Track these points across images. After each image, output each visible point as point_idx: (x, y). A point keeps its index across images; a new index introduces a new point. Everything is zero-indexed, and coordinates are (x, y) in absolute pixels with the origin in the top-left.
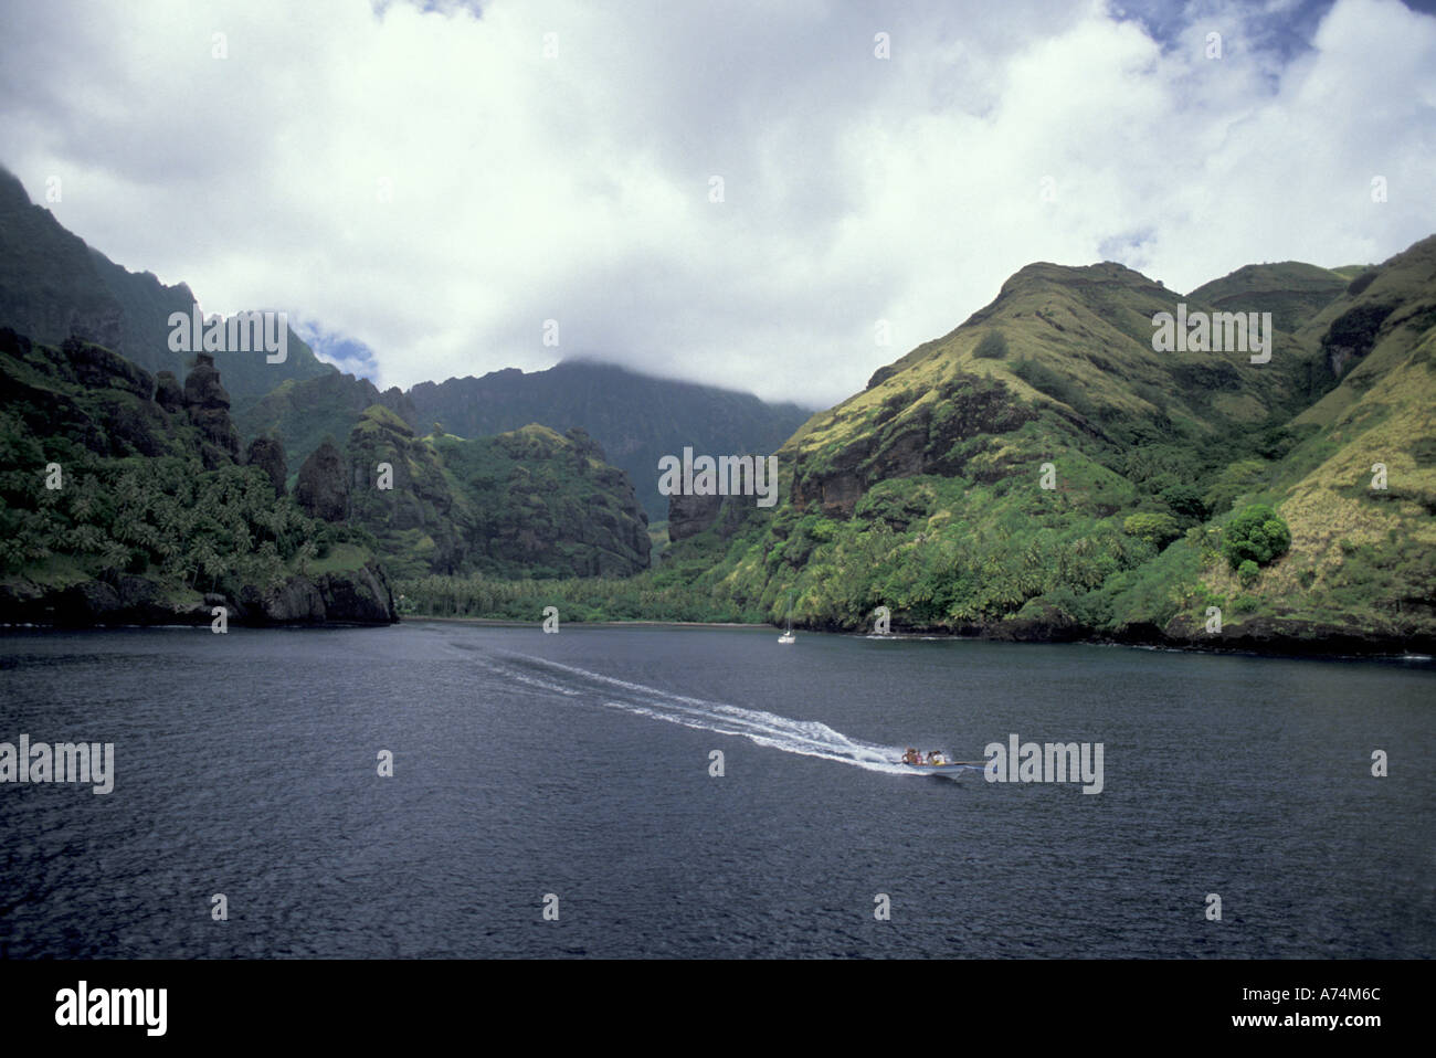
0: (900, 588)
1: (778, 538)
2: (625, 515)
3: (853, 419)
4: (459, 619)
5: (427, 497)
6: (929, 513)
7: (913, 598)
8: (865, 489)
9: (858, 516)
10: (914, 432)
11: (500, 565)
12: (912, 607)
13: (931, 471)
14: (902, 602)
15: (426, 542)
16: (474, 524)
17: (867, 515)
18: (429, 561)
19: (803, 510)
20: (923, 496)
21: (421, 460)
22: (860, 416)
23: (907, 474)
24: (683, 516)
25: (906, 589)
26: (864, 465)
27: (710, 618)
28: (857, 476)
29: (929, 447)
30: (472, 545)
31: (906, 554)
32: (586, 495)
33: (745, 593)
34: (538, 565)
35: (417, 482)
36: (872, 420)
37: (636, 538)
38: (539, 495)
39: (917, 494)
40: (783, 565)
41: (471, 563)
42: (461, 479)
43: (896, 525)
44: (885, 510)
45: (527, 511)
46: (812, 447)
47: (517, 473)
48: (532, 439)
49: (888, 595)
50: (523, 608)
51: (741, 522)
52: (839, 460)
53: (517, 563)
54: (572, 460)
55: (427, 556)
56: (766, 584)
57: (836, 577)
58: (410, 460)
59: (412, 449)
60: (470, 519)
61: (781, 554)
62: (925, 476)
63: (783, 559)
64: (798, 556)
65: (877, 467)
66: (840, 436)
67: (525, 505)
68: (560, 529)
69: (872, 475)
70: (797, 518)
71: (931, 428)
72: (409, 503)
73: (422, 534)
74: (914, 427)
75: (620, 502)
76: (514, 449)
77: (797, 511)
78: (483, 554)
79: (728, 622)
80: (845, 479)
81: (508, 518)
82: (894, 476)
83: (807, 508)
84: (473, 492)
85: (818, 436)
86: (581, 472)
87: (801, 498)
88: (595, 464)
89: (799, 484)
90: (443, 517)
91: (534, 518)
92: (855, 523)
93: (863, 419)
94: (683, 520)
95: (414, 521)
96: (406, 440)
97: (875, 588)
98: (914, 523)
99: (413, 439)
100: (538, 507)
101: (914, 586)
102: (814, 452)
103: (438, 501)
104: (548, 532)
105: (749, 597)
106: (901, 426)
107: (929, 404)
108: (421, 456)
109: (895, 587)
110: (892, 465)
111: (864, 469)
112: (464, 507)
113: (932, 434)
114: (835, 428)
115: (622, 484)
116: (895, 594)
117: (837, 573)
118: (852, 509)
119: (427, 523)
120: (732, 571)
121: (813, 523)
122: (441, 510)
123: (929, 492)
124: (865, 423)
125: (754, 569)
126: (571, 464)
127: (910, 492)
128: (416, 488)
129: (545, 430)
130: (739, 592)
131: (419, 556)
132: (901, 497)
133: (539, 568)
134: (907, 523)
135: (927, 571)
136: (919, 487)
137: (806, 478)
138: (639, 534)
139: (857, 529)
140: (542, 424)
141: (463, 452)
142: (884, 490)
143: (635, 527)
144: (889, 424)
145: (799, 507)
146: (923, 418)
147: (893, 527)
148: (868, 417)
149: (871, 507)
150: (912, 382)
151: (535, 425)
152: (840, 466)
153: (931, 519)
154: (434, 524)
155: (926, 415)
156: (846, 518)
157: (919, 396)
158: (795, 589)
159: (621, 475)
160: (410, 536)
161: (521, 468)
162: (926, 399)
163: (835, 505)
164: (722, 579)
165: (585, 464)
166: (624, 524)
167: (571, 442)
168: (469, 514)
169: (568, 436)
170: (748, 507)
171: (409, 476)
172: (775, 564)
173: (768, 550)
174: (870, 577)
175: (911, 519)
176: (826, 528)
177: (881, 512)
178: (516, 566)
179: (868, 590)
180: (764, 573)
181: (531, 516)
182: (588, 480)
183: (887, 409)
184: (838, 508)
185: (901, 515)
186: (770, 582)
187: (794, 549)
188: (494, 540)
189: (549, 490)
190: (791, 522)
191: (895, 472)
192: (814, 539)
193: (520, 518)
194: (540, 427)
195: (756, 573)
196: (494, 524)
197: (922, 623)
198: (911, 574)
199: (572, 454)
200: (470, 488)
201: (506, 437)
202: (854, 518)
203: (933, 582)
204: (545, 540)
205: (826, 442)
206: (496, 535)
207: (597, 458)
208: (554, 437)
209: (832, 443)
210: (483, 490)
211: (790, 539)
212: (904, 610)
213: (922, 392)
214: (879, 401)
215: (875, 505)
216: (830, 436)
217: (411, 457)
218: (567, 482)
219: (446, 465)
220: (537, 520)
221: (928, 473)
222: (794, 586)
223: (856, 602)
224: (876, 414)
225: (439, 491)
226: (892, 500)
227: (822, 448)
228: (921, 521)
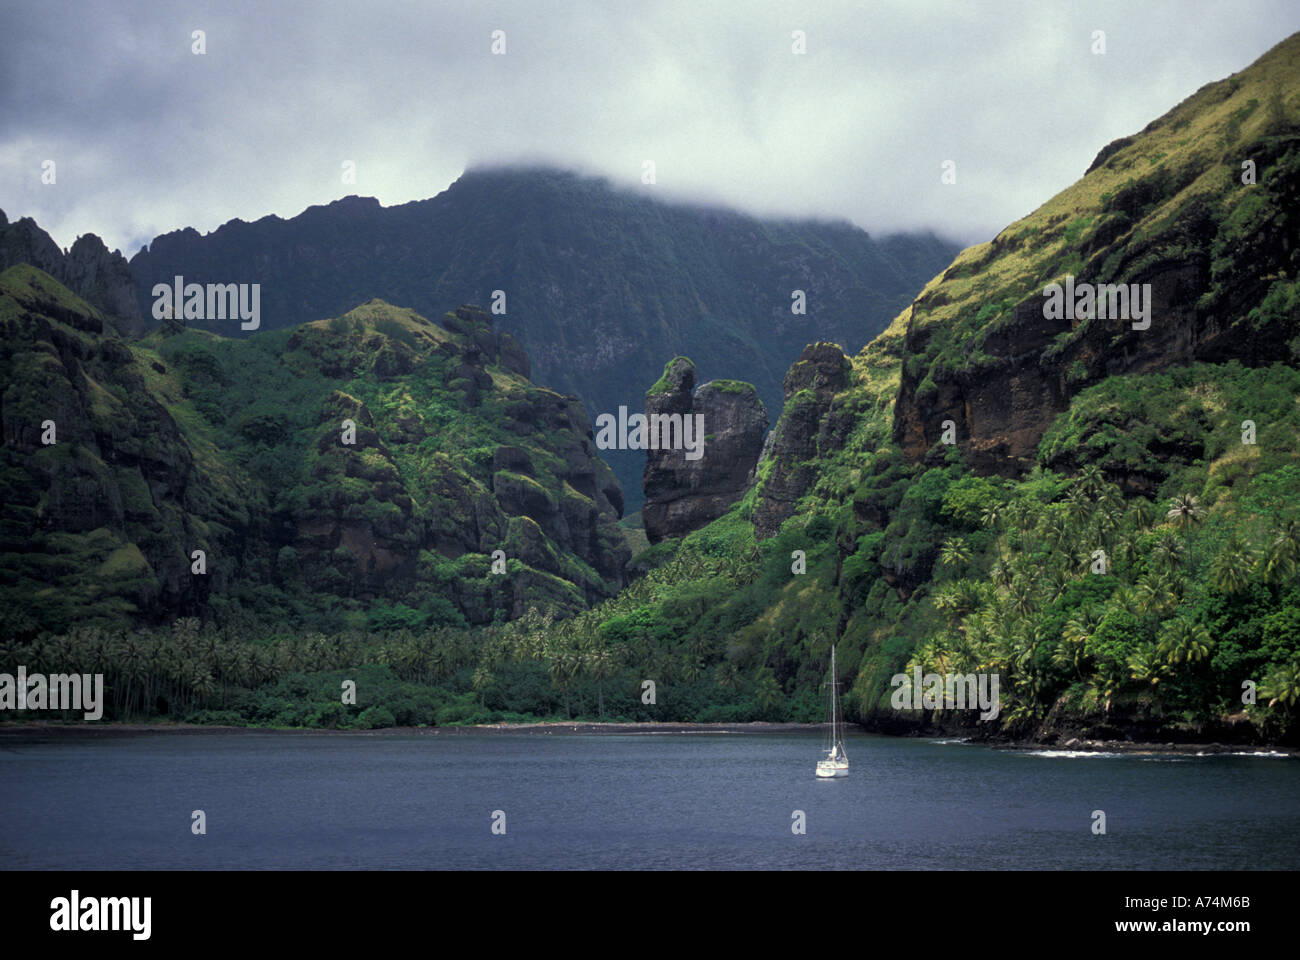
0: (1131, 629)
1: (866, 523)
2: (572, 492)
3: (1037, 247)
4: (128, 726)
5: (129, 460)
6: (1210, 450)
7: (1164, 656)
8: (1063, 405)
9: (1044, 467)
10: (1175, 264)
11: (300, 605)
12: (1163, 677)
13: (1214, 355)
14: (1138, 666)
15: (127, 558)
16: (243, 516)
17: (1064, 462)
18: (133, 597)
19: (921, 458)
20: (1198, 413)
21: (118, 381)
22: (1050, 238)
23: (1158, 362)
24: (676, 485)
25: (1149, 633)
26: (1057, 348)
27: (713, 709)
28: (1044, 375)
29: (1208, 296)
30: (241, 561)
31: (1148, 549)
32: (484, 449)
33: (794, 652)
34: (380, 601)
35: (107, 427)
36: (1076, 244)
37: (594, 537)
38: (383, 452)
39: (1182, 407)
40: (878, 586)
41: (236, 602)
42: (217, 421)
43: (1132, 483)
44: (1107, 448)
45: (352, 485)
46: (942, 313)
47: (334, 406)
48: (370, 332)
49: (1103, 649)
50: (288, 698)
51: (801, 492)
52: (998, 339)
53: (336, 599)
54: (453, 375)
55: (131, 586)
56: (841, 631)
57: (990, 612)
58: (92, 382)
59: (97, 359)
60: (233, 507)
61: (874, 559)
62: (1200, 367)
63: (879, 572)
64: (910, 563)
65: (1087, 351)
66: (1004, 285)
67: (350, 473)
68: (428, 523)
69: (1076, 370)
70: (909, 476)
71: (1214, 253)
72: (86, 474)
73: (117, 539)
74: (1171, 251)
75: (561, 462)
76: (328, 354)
77: (910, 461)
78: (265, 582)
79: (752, 719)
80: (1016, 381)
81: (315, 503)
82: (1127, 370)
83: (930, 452)
84: (242, 449)
85: (957, 287)
86: (474, 401)
87: (919, 430)
88: (504, 383)
89: (911, 398)
90: (167, 504)
91: (372, 501)
92: (1038, 482)
93: (1059, 245)
94: (673, 494)
95: (99, 512)
96: (86, 339)
97: (1075, 631)
98: (1174, 477)
99: (101, 340)
100: (376, 476)
101: (1167, 625)
102: (945, 324)
103: (152, 468)
104: (403, 530)
105: (804, 663)
106: (1142, 250)
107: (1208, 197)
108: (118, 371)
109: (1119, 627)
110: (1120, 345)
111: (1058, 355)
112: (221, 481)
113: (1217, 267)
114: (995, 268)
115: (564, 424)
116: (1120, 646)
117: (992, 597)
118: (1032, 451)
119: (128, 516)
120: (772, 603)
121: (943, 486)
122: (162, 488)
123: (1211, 404)
124: (1062, 253)
125: (813, 597)
126: (452, 383)
127: (1163, 404)
128: (104, 442)
129: (400, 315)
130: (781, 651)
131: (112, 587)
132: (1142, 416)
133: (384, 610)
134: (1158, 477)
135: (1200, 588)
136: (1187, 391)
137: (926, 384)
138: (600, 529)
139: (1041, 495)
140: (393, 301)
141: (225, 365)
142: (1102, 401)
143: (593, 514)
144: (1114, 250)
145: (913, 451)
146: (1192, 230)
147: (1123, 487)
148: (1069, 239)
149: (1073, 441)
150: (1171, 153)
151: (378, 304)
152: (1004, 352)
153: (1214, 466)
154: (144, 518)
155: (1202, 224)
156: (1020, 472)
157: (1188, 178)
158: (899, 641)
159: (562, 406)
160: (91, 544)
161: (343, 394)
162: (1201, 185)
163: (993, 442)
164: (748, 621)
165: (483, 383)
166: (570, 509)
167: (453, 338)
168: (232, 496)
169: (449, 326)
170: (815, 461)
171: (90, 415)
172: (861, 583)
173: (846, 552)
174: (1064, 607)
175: (1168, 467)
176: (971, 496)
177: (1099, 453)
178: (335, 605)
179: (1057, 637)
180: (836, 606)
181: (365, 497)
182: (489, 418)
183: (1111, 217)
184: (1003, 449)
185: (1143, 457)
186: (849, 624)
187: (901, 547)
188: (287, 551)
189: (403, 441)
190: (896, 485)
191: (1130, 360)
192: (942, 520)
193: (341, 501)
194: (387, 306)
195: (818, 604)
196: (286, 515)
197: (1188, 715)
198: (1159, 596)
199: (456, 362)
200: (234, 440)
201: (316, 330)
202: (1036, 469)
203: (1213, 616)
204: (395, 547)
205: (973, 299)
206: (290, 539)
207: (510, 370)
208: (420, 328)
209: (985, 301)
210: (261, 444)
211: (892, 525)
212: (1143, 685)
213: (1193, 170)
214: (1096, 202)
215: (1084, 438)
216: (982, 286)
217: (95, 377)
218: (443, 421)
219: (186, 392)
220: (378, 505)
221: (1205, 358)
222: (898, 633)
223: (1029, 668)
224: (1088, 230)
225: (155, 445)
226: (1123, 426)
227: (963, 312)
228: (1192, 472)
